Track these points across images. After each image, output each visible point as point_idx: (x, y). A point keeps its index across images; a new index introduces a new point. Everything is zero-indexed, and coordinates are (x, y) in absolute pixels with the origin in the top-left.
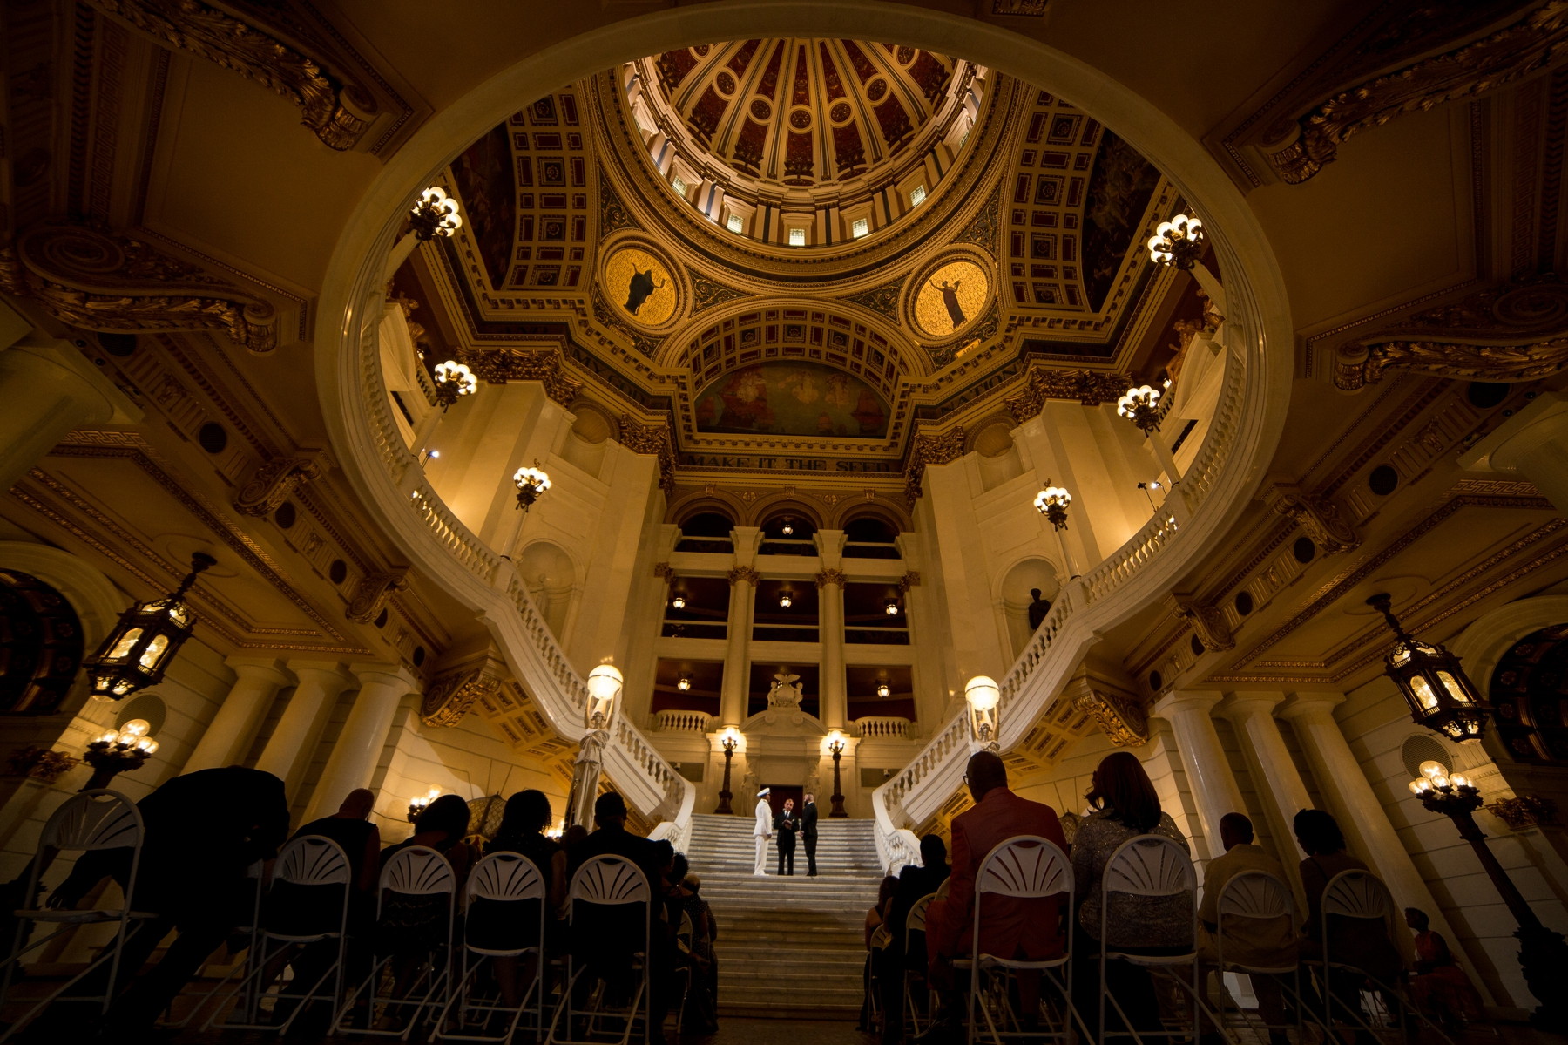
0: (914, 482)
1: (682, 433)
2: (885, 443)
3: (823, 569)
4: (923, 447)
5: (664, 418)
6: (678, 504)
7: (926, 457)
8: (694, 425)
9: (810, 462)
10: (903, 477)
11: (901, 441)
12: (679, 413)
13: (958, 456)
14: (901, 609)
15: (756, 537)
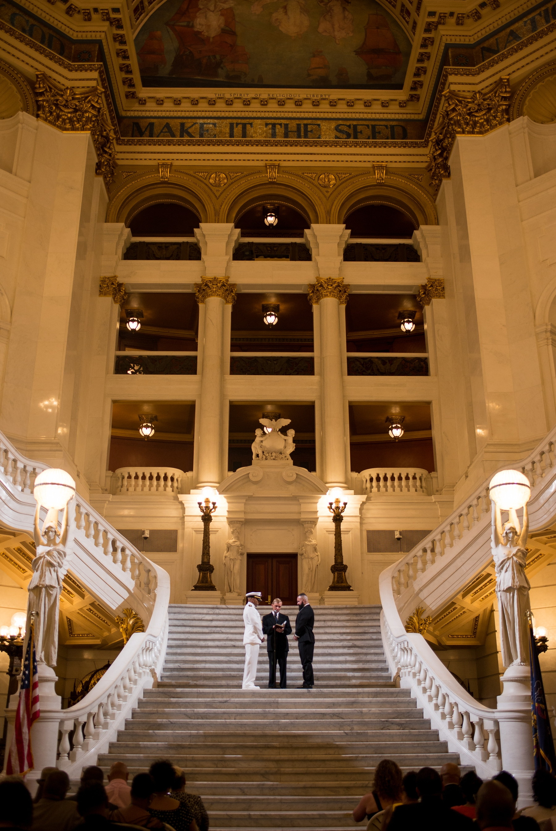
0: (441, 155)
1: (121, 90)
2: (401, 95)
3: (318, 279)
4: (454, 110)
5: (95, 75)
6: (123, 193)
7: (458, 123)
8: (137, 77)
9: (299, 126)
10: (426, 146)
11: (425, 93)
12: (115, 62)
13: (501, 123)
14: (419, 324)
15: (230, 236)
